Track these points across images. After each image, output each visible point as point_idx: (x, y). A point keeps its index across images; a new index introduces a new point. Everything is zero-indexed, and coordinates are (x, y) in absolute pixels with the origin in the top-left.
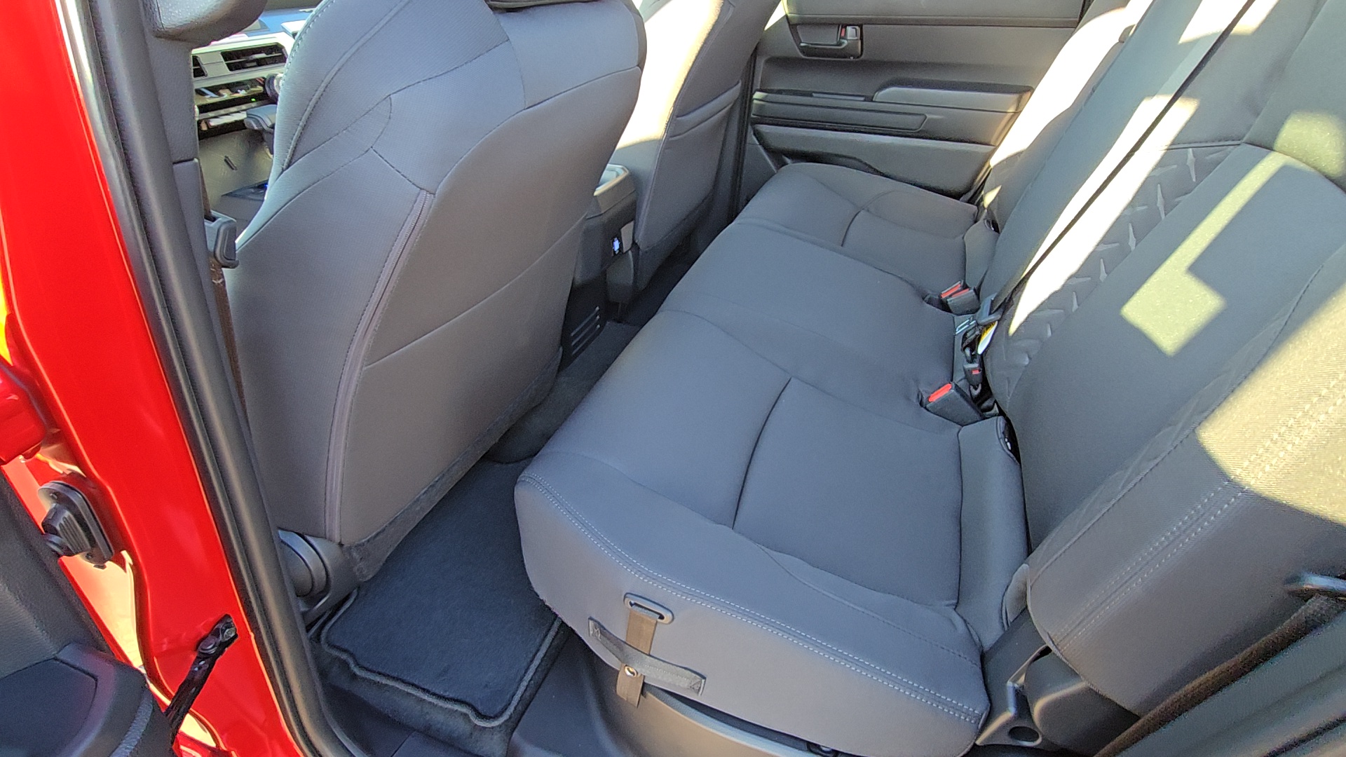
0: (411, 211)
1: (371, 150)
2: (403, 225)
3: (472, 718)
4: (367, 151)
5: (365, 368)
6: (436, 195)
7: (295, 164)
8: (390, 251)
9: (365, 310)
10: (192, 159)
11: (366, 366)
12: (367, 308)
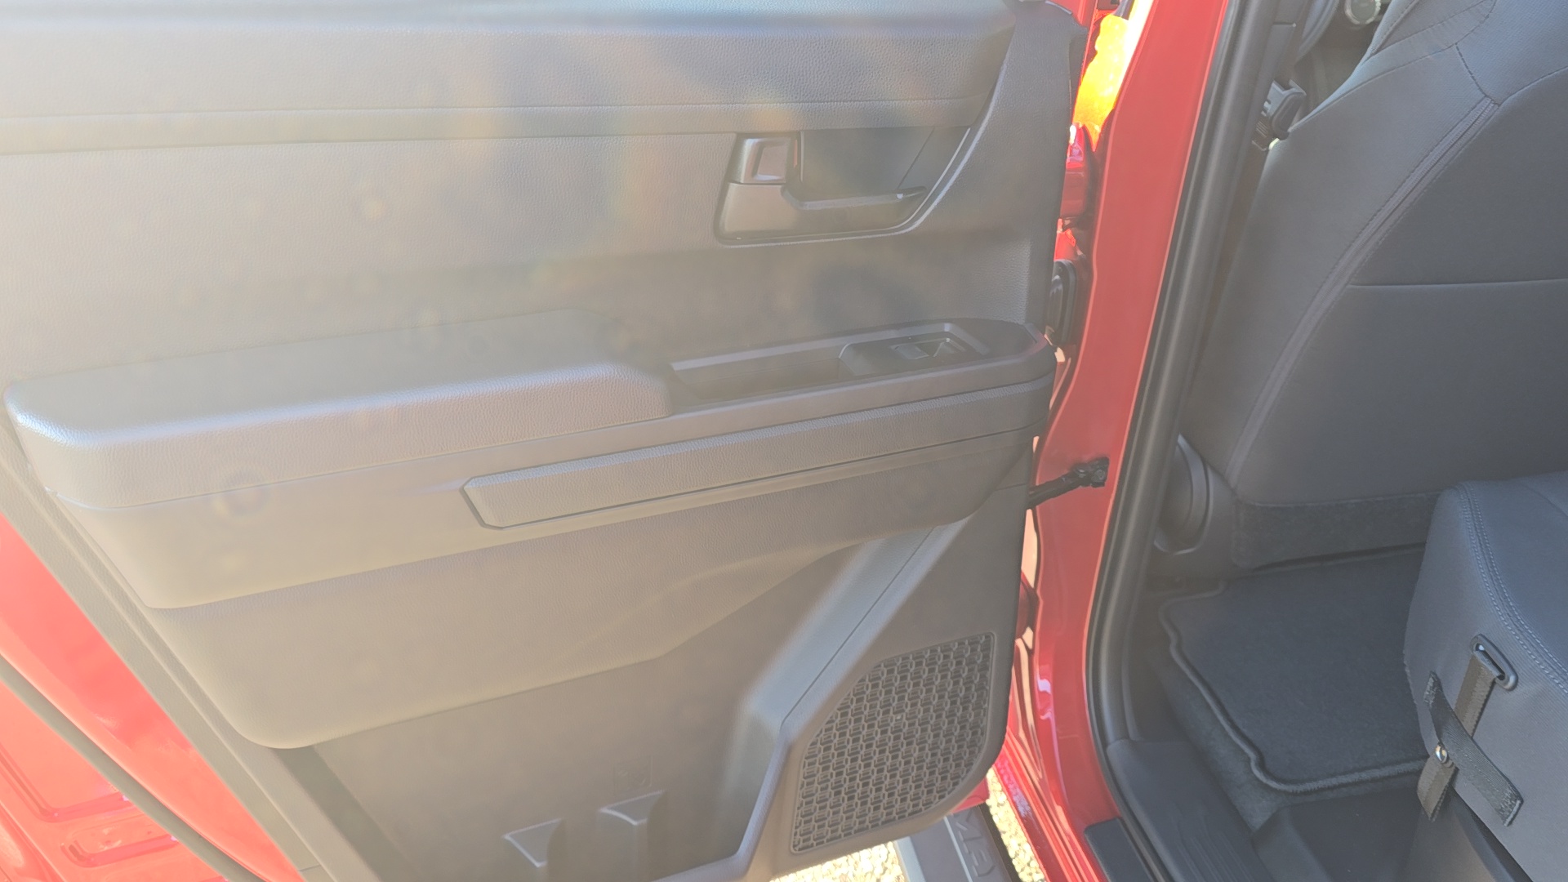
0: (1465, 117)
1: (1455, 47)
2: (1451, 131)
3: (1253, 764)
4: (1450, 47)
5: (1349, 286)
6: (1501, 107)
7: (1387, 49)
8: (1427, 156)
9: (1375, 215)
10: (1291, 24)
11: (1352, 284)
12: (1378, 213)
